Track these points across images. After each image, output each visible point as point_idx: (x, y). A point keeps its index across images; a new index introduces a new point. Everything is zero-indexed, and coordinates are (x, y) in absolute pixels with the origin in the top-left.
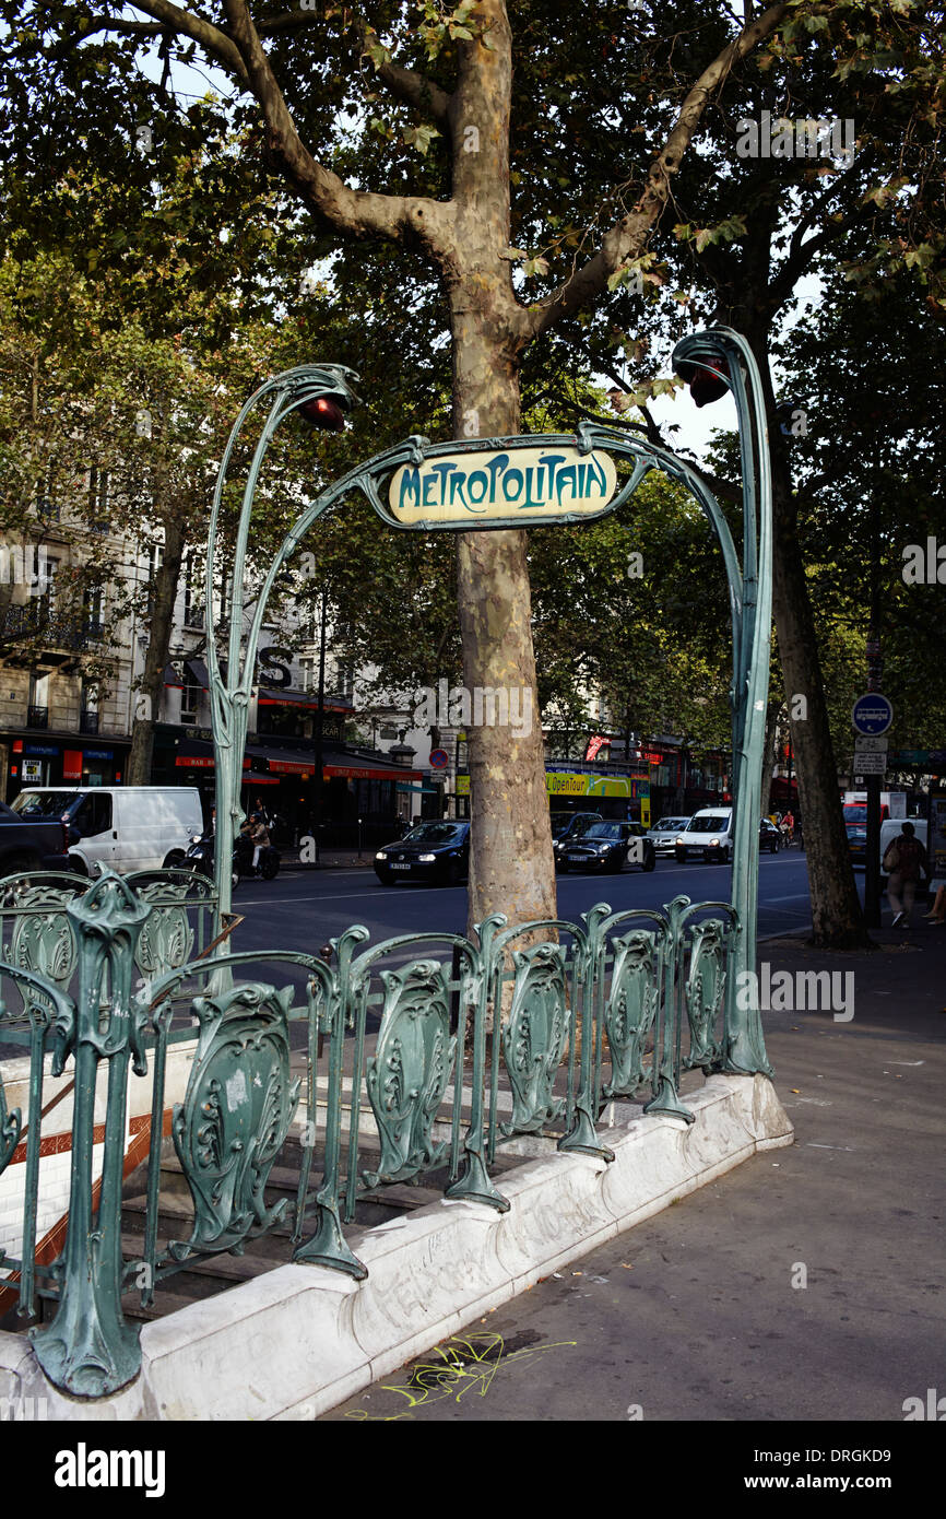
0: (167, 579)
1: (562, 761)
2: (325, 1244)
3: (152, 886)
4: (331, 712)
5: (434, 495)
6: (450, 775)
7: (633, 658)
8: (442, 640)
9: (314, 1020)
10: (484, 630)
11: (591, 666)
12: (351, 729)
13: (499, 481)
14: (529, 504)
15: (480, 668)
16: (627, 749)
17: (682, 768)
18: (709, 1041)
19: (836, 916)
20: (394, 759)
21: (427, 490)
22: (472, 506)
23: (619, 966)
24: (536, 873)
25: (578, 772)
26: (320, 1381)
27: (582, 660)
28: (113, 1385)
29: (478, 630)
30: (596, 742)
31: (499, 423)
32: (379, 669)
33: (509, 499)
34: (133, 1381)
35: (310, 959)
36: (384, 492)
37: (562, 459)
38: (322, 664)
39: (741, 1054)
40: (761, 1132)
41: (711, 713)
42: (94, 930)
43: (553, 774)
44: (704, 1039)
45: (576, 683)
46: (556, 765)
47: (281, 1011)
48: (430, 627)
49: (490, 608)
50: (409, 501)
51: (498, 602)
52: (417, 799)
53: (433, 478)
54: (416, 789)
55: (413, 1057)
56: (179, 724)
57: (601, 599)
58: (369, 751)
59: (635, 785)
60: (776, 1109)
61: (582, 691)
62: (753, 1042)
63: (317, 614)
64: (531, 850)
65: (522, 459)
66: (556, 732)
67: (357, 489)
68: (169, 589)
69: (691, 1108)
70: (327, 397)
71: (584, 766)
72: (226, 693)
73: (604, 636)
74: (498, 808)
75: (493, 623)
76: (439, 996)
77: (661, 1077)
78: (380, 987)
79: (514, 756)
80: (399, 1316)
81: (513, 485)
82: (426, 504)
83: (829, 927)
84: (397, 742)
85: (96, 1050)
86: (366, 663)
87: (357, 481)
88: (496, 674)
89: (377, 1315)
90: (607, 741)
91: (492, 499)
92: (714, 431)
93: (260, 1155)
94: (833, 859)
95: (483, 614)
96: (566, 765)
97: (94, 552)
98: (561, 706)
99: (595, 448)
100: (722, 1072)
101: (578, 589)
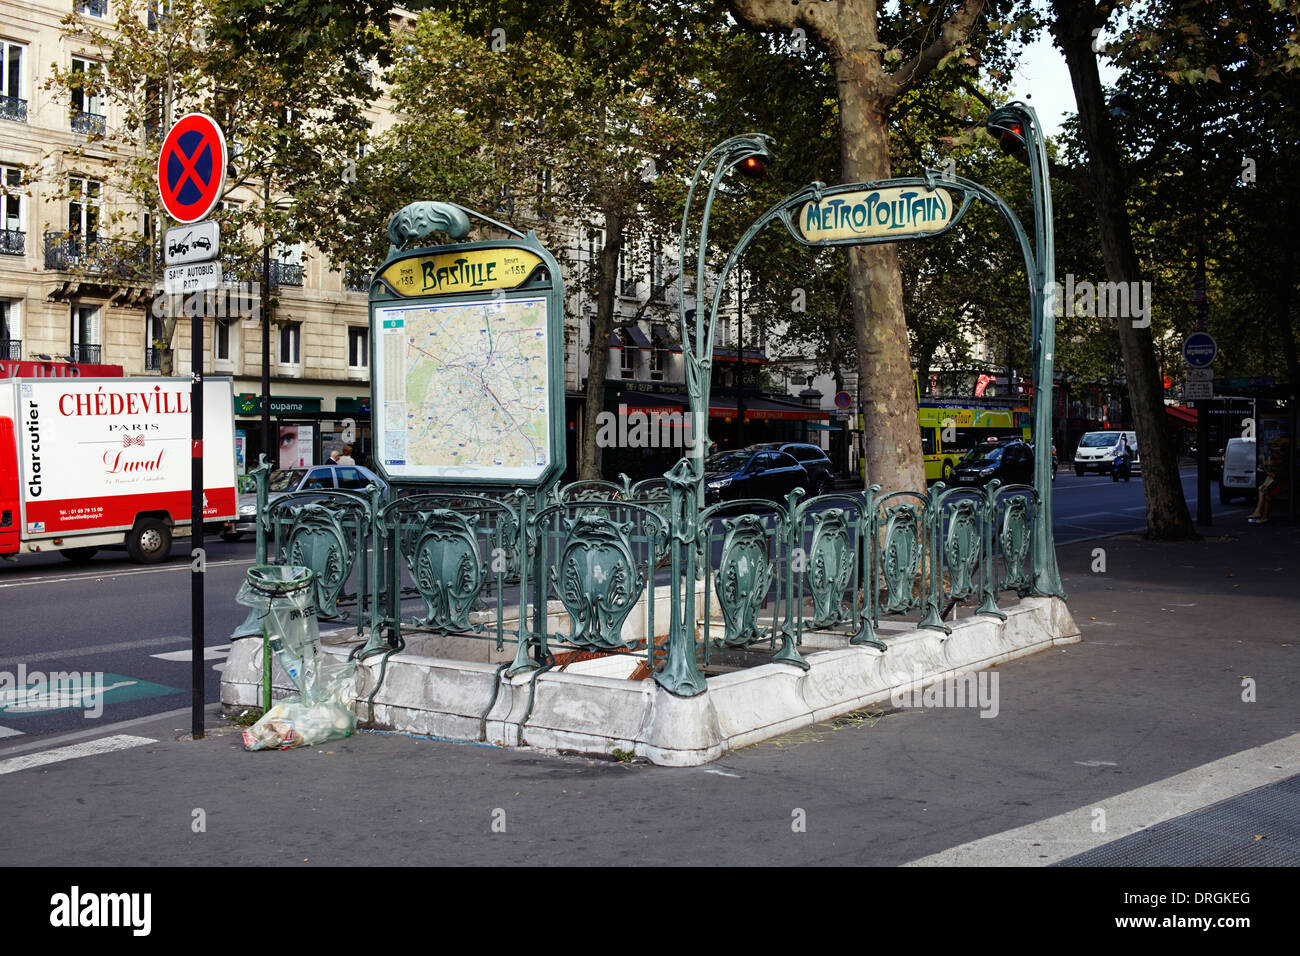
0: (609, 259)
1: (951, 398)
2: (788, 653)
3: (655, 490)
4: (749, 364)
5: (830, 222)
6: (853, 414)
7: (1010, 306)
8: (842, 297)
9: (778, 536)
10: (869, 308)
11: (975, 315)
12: (766, 377)
13: (874, 210)
14: (894, 226)
15: (867, 335)
16: (1010, 386)
17: (1064, 400)
18: (1018, 573)
19: (1166, 515)
20: (804, 402)
21: (825, 219)
22: (855, 228)
23: (953, 521)
24: (912, 477)
25: (965, 407)
26: (789, 716)
27: (967, 308)
28: (697, 692)
29: (865, 308)
30: (983, 381)
31: (874, 160)
32: (788, 324)
33: (881, 223)
34: (705, 691)
35: (774, 504)
36: (796, 221)
37: (915, 195)
38: (740, 323)
39: (1043, 583)
40: (1057, 633)
41: (1087, 350)
42: (678, 485)
43: (943, 410)
44: (1015, 571)
45: (961, 329)
46: (945, 402)
47: (762, 529)
48: (830, 287)
49: (873, 291)
50: (813, 226)
51: (878, 287)
52: (825, 436)
53: (828, 210)
54: (824, 427)
55: (830, 561)
56: (620, 379)
57: (980, 254)
58: (781, 396)
59: (1016, 416)
60: (1068, 619)
61: (969, 337)
62: (1052, 577)
63: (733, 282)
64: (908, 461)
65: (889, 195)
66: (945, 372)
67: (777, 219)
68: (611, 267)
69: (1007, 613)
70: (754, 157)
71: (973, 402)
72: (696, 361)
73: (984, 286)
74: (883, 432)
75: (875, 303)
76: (843, 529)
77: (985, 592)
78: (811, 522)
79: (894, 395)
80: (827, 696)
81: (883, 214)
82: (825, 228)
83: (1160, 523)
84: (806, 387)
85: (681, 541)
86: (779, 322)
87: (777, 214)
88: (879, 338)
89: (815, 693)
90: (993, 378)
91: (869, 224)
92: (1065, 114)
93: (755, 601)
94: (1162, 468)
95: (868, 296)
96: (954, 401)
97: (548, 239)
98: (948, 350)
99: (937, 186)
100: (1030, 596)
101: (960, 248)
